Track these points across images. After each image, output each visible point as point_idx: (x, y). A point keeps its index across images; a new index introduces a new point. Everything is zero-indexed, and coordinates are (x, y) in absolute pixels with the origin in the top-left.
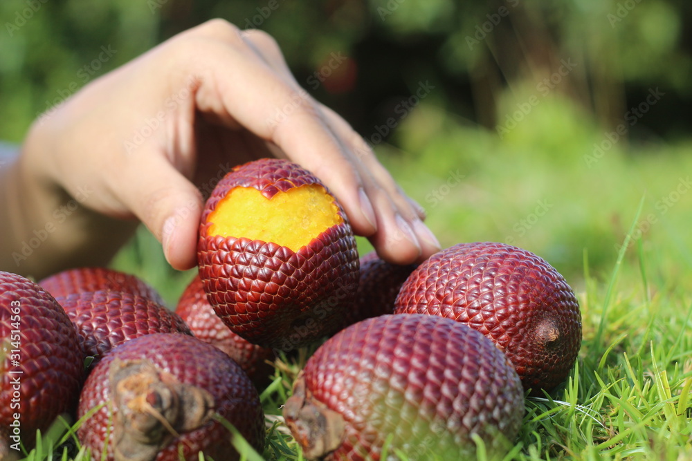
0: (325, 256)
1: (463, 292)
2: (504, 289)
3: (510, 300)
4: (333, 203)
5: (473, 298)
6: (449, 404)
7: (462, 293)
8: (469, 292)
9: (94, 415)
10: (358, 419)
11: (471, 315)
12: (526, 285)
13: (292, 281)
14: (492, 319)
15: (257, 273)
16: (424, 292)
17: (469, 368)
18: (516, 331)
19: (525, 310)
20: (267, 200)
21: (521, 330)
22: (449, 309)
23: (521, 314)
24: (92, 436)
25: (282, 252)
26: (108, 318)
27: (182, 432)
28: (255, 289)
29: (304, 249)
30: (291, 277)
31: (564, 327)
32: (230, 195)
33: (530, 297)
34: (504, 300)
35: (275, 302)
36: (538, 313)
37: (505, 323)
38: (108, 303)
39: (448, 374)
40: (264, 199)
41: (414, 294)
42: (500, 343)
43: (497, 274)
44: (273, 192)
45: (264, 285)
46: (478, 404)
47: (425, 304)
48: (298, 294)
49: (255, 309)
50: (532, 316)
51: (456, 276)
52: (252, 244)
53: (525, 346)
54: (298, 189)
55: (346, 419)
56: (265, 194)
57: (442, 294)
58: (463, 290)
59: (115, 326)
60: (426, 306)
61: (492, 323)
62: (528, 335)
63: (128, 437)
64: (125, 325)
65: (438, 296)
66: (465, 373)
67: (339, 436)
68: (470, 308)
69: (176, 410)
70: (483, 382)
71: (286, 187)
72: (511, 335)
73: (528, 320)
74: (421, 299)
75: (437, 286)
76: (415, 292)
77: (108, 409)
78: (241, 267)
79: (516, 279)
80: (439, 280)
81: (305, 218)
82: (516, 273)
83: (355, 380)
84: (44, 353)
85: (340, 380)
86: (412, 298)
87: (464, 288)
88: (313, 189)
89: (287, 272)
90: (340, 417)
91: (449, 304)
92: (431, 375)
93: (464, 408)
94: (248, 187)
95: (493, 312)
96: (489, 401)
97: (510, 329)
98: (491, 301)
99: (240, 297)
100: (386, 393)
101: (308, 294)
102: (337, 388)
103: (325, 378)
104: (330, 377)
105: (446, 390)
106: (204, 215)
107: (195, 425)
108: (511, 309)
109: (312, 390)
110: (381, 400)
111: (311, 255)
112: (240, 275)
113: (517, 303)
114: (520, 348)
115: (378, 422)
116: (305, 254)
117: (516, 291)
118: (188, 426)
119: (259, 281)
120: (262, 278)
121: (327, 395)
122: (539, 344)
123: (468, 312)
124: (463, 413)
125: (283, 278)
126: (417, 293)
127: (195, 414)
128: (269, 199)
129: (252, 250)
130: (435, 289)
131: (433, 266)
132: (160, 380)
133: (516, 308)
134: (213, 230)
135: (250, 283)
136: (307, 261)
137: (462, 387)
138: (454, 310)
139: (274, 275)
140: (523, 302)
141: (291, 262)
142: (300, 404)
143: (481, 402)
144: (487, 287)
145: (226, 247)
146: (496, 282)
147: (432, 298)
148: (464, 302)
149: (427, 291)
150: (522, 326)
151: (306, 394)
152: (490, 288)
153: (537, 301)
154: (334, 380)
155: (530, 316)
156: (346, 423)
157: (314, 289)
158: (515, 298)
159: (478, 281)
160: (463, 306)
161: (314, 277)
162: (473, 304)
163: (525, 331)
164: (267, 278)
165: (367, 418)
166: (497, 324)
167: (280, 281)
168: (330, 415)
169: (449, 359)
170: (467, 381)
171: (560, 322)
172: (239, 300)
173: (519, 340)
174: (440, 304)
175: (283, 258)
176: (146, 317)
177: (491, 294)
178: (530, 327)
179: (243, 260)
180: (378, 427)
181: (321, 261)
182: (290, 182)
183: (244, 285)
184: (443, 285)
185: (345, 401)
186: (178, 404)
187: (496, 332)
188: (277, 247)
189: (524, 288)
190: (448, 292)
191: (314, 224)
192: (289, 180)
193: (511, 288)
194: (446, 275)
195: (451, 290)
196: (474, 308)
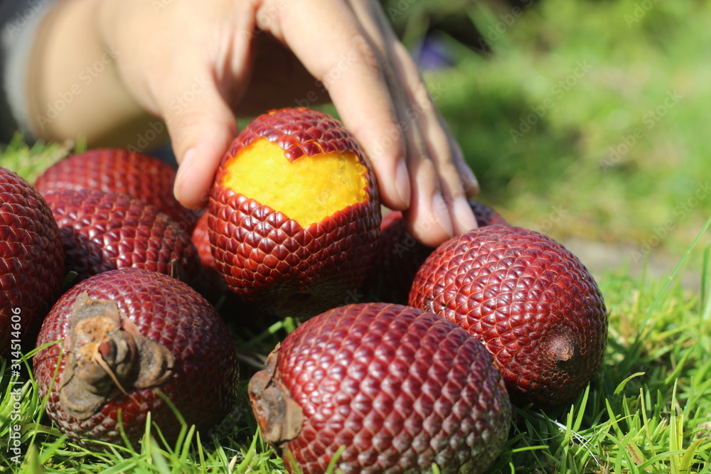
0: (335, 238)
1: (482, 285)
2: (525, 293)
3: (529, 307)
4: (363, 175)
5: (491, 295)
6: (419, 423)
7: (480, 287)
8: (489, 288)
9: (49, 348)
10: (319, 417)
11: (484, 313)
12: (550, 294)
13: (294, 259)
14: (505, 323)
15: (259, 241)
16: (445, 272)
17: (451, 386)
18: (526, 342)
19: (542, 321)
20: (289, 163)
21: (533, 342)
22: (464, 300)
23: (537, 325)
24: (44, 368)
25: (289, 225)
26: (108, 228)
27: (131, 388)
28: (253, 257)
29: (314, 226)
30: (294, 254)
31: (583, 346)
32: (254, 145)
33: (551, 308)
34: (522, 306)
35: (272, 275)
36: (555, 326)
37: (518, 330)
38: (113, 212)
39: (426, 388)
40: (286, 160)
41: (435, 272)
42: (508, 351)
43: (523, 274)
44: (296, 154)
45: (264, 256)
46: (451, 426)
47: (442, 287)
48: (298, 272)
49: (250, 278)
50: (548, 329)
51: (481, 265)
52: (261, 208)
53: (533, 358)
54: (327, 156)
55: (306, 413)
56: (289, 155)
57: (461, 281)
58: (483, 283)
59: (112, 239)
60: (442, 289)
61: (504, 327)
62: (540, 349)
63: (76, 380)
64: (123, 240)
65: (457, 283)
66: (445, 391)
67: (296, 430)
68: (485, 305)
69: (129, 365)
70: (463, 403)
71: (314, 150)
72: (521, 344)
73: (543, 333)
74: (440, 280)
75: (459, 270)
76: (437, 269)
77: (63, 344)
78: (244, 230)
79: (541, 285)
80: (463, 264)
81: (325, 191)
82: (543, 278)
83: (324, 374)
84: (13, 270)
85: (311, 369)
86: (432, 276)
87: (485, 281)
88: (343, 157)
89: (291, 248)
90: (300, 409)
91: (466, 294)
92: (406, 386)
93: (433, 429)
94: (273, 142)
95: (507, 315)
96: (464, 426)
97: (521, 338)
98: (508, 303)
99: (238, 262)
100: (355, 395)
101: (309, 275)
102: (306, 377)
103: (296, 362)
104: (301, 363)
105: (418, 406)
106: (225, 157)
107: (148, 384)
108: (527, 316)
109: (281, 370)
110: (347, 403)
111: (320, 234)
112: (242, 239)
113: (534, 311)
114: (528, 360)
115: (337, 426)
116: (313, 232)
117: (537, 299)
118: (140, 383)
119: (259, 250)
120: (263, 248)
121: (294, 382)
122: (549, 360)
123: (482, 309)
124: (431, 434)
125: (285, 253)
126: (438, 272)
127: (150, 372)
128: (291, 162)
129: (259, 216)
130: (456, 273)
131: (461, 246)
132: (122, 329)
133: (533, 318)
134: (229, 179)
135: (250, 250)
136: (314, 241)
137: (438, 406)
138: (469, 302)
139: (276, 248)
140: (542, 312)
141: (297, 238)
142: (266, 382)
143: (455, 425)
144: (508, 287)
145: (234, 203)
146: (520, 283)
147: (451, 281)
148: (481, 296)
149: (448, 272)
150: (535, 337)
151: (275, 373)
152: (511, 290)
153: (559, 314)
154: (304, 367)
155: (546, 328)
156: (306, 418)
157: (316, 270)
158: (535, 306)
159: (500, 277)
160: (479, 301)
161: (319, 258)
162: (489, 301)
163: (537, 344)
164: (267, 249)
165: (327, 417)
166: (509, 330)
167: (281, 256)
168: (291, 404)
169: (432, 372)
170: (444, 400)
171: (579, 341)
172: (236, 265)
173: (529, 351)
174: (456, 291)
175: (289, 232)
176: (148, 236)
177: (510, 295)
178: (544, 340)
179: (248, 223)
180: (336, 431)
181: (330, 242)
182: (319, 146)
183: (243, 251)
184: (465, 271)
185: (308, 393)
186: (134, 358)
187: (506, 337)
188: (286, 219)
189: (547, 297)
190: (468, 280)
191: (333, 198)
192: (319, 143)
193: (533, 294)
194: (471, 261)
195: (471, 280)
196: (489, 307)
